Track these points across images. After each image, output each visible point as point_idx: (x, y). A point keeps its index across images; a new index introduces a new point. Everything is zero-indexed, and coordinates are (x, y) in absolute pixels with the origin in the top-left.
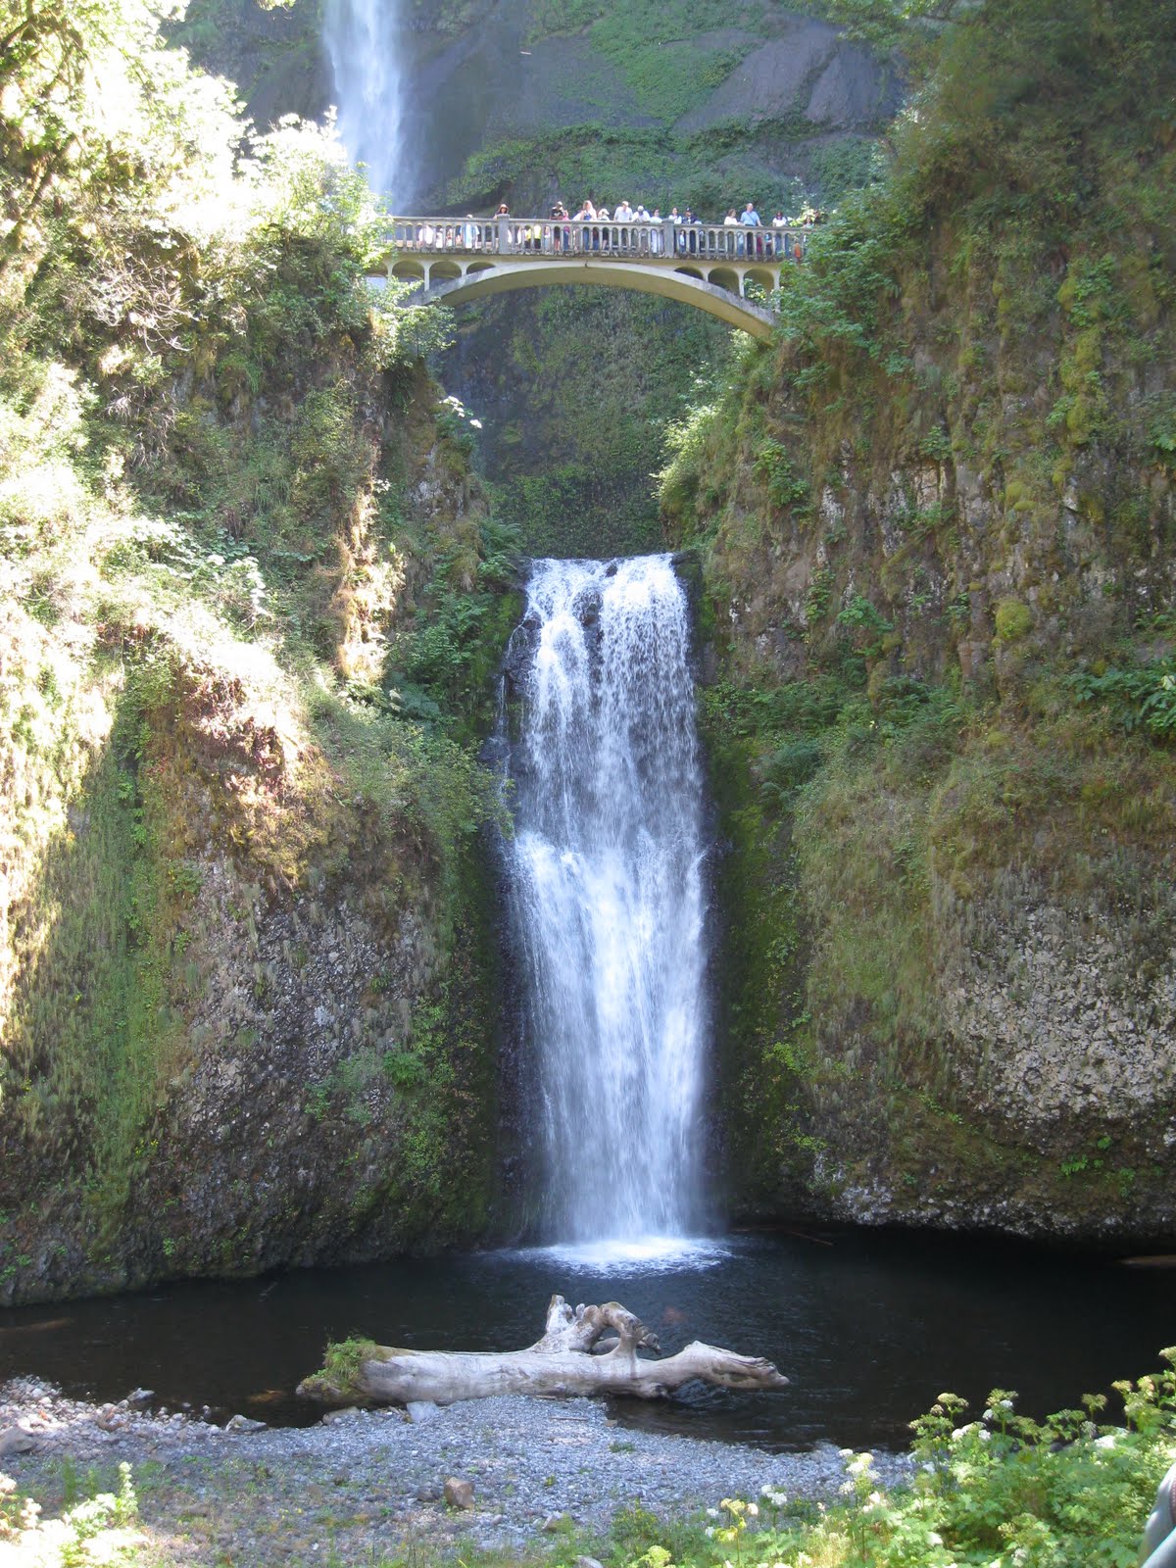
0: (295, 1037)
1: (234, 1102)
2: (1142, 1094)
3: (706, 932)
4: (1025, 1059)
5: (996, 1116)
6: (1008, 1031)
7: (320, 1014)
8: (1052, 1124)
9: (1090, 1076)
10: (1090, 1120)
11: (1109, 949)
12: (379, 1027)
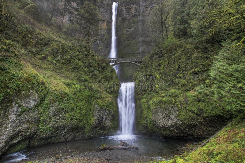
0: (102, 118)
1: (97, 124)
2: (169, 125)
3: (135, 111)
4: (159, 122)
5: (157, 126)
6: (158, 119)
7: (104, 117)
8: (162, 127)
9: (164, 123)
10: (165, 127)
11: (166, 113)
12: (109, 118)
